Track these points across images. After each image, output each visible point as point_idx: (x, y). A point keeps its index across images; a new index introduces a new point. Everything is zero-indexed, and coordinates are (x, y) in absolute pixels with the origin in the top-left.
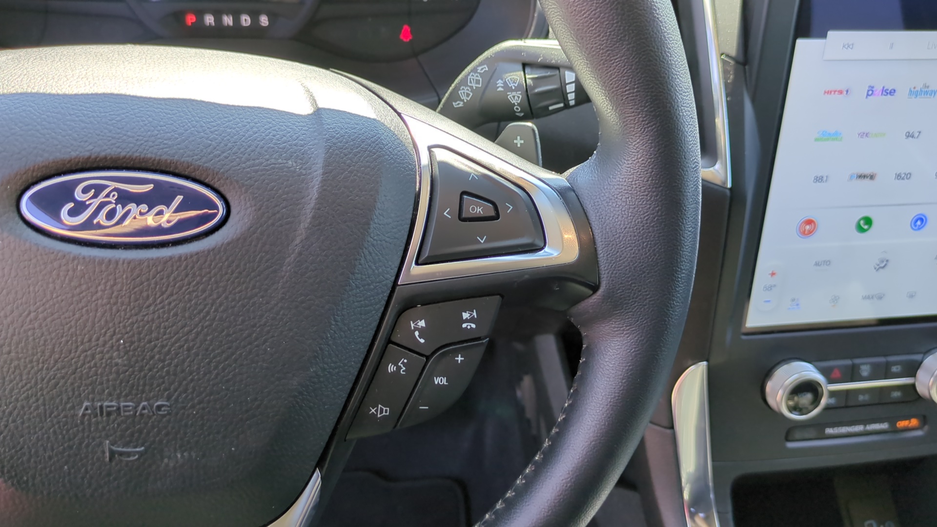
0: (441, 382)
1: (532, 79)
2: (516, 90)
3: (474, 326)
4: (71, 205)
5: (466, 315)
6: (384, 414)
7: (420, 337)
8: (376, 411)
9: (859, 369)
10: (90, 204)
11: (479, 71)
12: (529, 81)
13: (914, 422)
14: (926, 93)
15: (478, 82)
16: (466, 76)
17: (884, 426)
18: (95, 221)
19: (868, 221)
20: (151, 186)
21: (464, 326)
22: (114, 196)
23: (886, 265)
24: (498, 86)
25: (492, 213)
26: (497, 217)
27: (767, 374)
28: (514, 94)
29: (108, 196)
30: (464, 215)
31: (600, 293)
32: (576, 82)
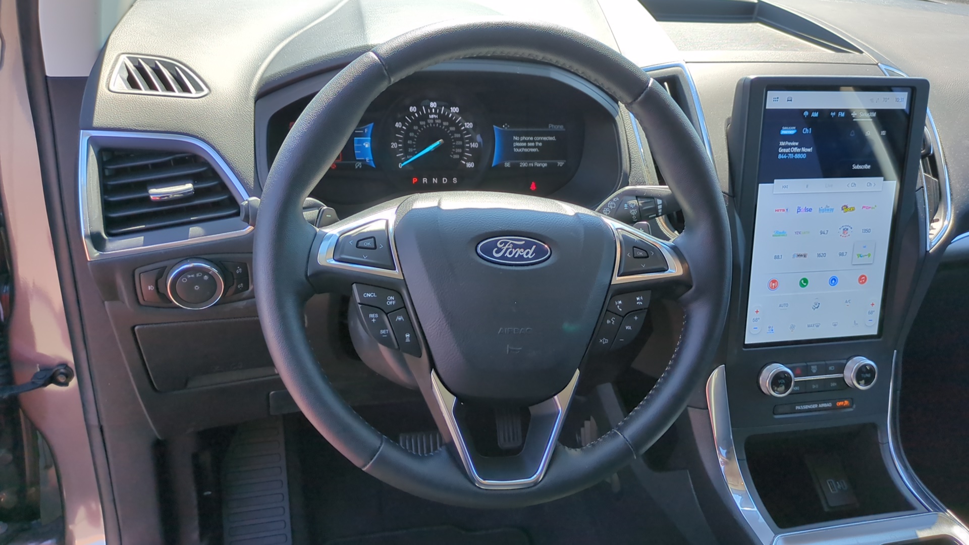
0: (629, 328)
1: (641, 203)
2: (634, 208)
3: (641, 303)
4: (496, 249)
5: (638, 299)
6: (606, 342)
7: (620, 308)
8: (603, 341)
9: (811, 368)
10: (503, 249)
11: (614, 201)
12: (640, 204)
13: (846, 402)
14: (828, 210)
15: (613, 206)
16: (607, 203)
17: (829, 405)
18: (505, 255)
19: (806, 281)
20: (524, 242)
21: (638, 303)
22: (511, 246)
23: (818, 306)
24: (625, 207)
25: (646, 255)
26: (648, 257)
27: (759, 372)
28: (633, 210)
29: (509, 245)
30: (635, 256)
31: (693, 288)
32: (662, 204)
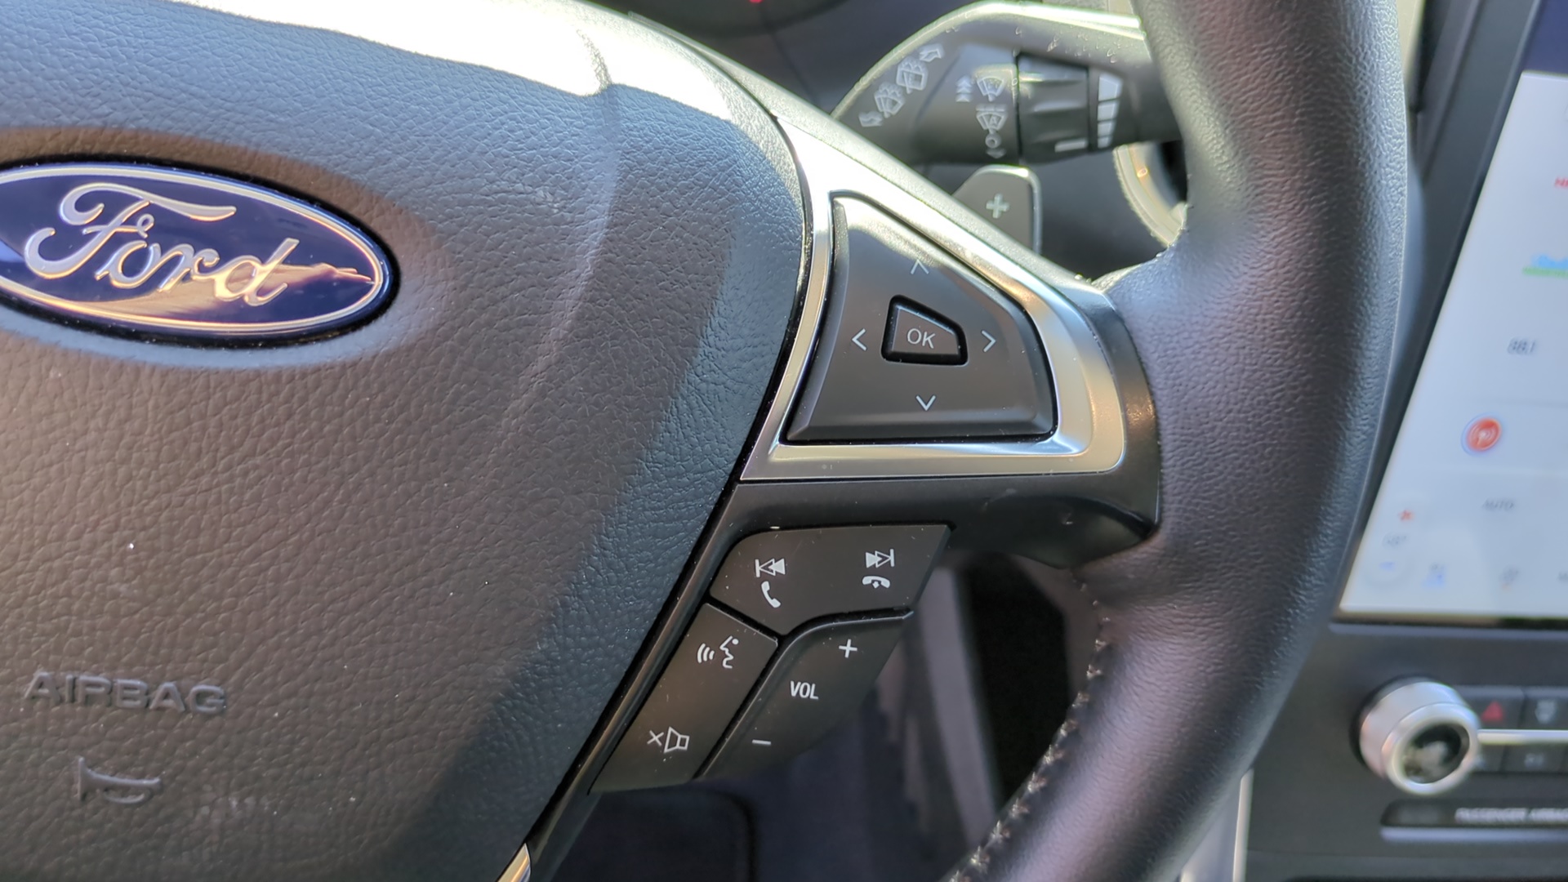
0: (804, 693)
1: (1035, 85)
2: (996, 103)
3: (886, 583)
4: (49, 232)
5: (872, 560)
6: (678, 746)
7: (772, 594)
8: (663, 740)
9: (1536, 706)
10: (93, 235)
11: (922, 58)
12: (1025, 87)
15: (918, 78)
16: (894, 68)
18: (99, 274)
20: (230, 211)
21: (867, 580)
22: (145, 222)
24: (959, 91)
25: (954, 350)
26: (962, 358)
27: (1367, 699)
28: (991, 110)
29: (131, 221)
30: (894, 347)
31: (1158, 541)
32: (1123, 100)
